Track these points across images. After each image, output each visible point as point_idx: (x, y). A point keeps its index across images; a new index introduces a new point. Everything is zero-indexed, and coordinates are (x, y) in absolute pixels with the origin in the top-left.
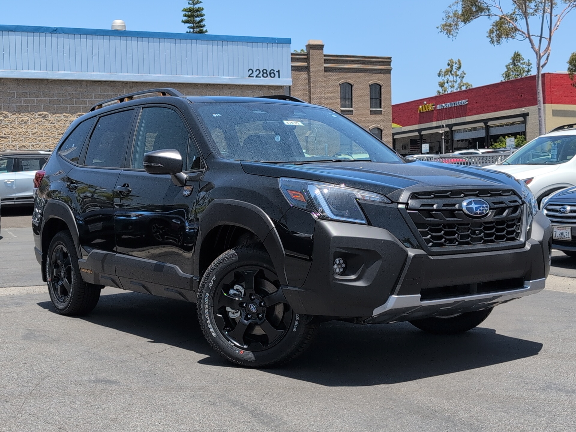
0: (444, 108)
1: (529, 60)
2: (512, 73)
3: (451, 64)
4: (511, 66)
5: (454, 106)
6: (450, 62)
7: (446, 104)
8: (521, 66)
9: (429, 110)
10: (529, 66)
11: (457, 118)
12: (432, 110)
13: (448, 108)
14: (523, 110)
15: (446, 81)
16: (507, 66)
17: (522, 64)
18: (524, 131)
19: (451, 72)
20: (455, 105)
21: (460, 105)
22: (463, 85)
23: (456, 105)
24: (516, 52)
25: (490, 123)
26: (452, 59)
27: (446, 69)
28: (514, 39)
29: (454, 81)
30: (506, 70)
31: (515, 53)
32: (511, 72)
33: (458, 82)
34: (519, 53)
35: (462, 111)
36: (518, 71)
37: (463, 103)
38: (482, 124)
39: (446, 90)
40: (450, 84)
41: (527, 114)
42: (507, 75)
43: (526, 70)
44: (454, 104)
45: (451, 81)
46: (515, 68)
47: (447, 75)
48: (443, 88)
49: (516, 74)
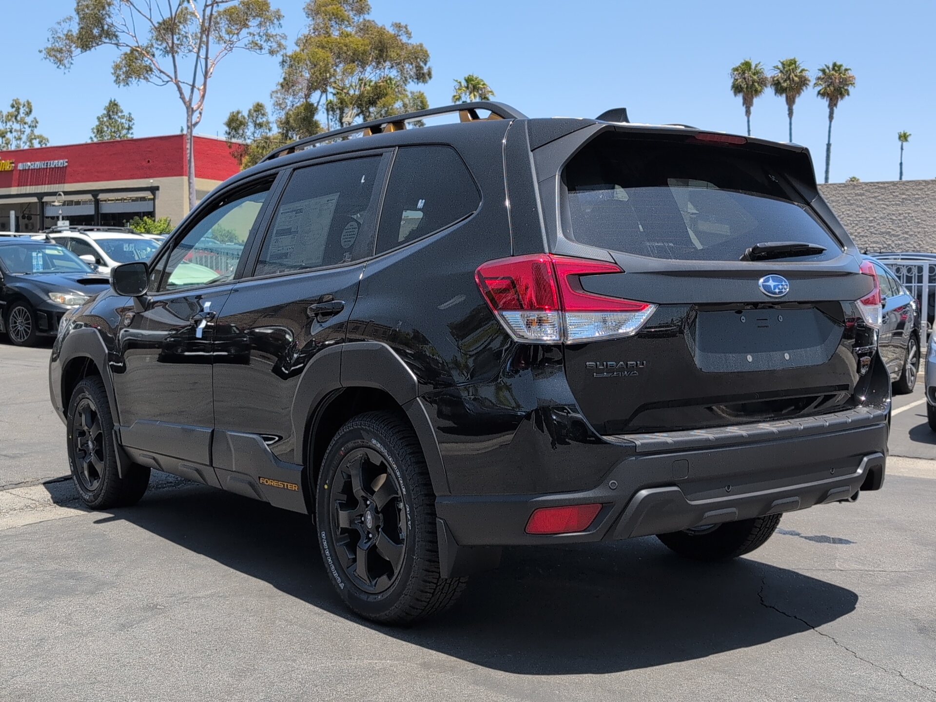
0: (29, 169)
1: (130, 114)
2: (105, 129)
3: (16, 106)
4: (105, 119)
5: (45, 167)
6: (14, 103)
7: (33, 163)
8: (119, 120)
9: (6, 170)
10: (130, 121)
11: (51, 184)
12: (10, 169)
13: (37, 169)
14: (151, 182)
15: (9, 130)
16: (98, 118)
17: (119, 117)
18: (152, 210)
19: (16, 119)
20: (47, 166)
21: (55, 167)
22: (35, 139)
23: (49, 167)
24: (113, 100)
25: (101, 196)
26: (17, 99)
27: (8, 113)
28: (149, 83)
29: (21, 131)
30: (97, 123)
31: (111, 101)
32: (105, 127)
33: (26, 134)
34: (116, 102)
35: (59, 175)
36: (114, 127)
37: (59, 164)
38: (89, 197)
39: (9, 142)
40: (14, 134)
41: (157, 188)
42: (99, 131)
43: (127, 126)
44: (45, 164)
45: (16, 131)
46: (111, 122)
47: (9, 120)
48: (4, 139)
49: (111, 131)
